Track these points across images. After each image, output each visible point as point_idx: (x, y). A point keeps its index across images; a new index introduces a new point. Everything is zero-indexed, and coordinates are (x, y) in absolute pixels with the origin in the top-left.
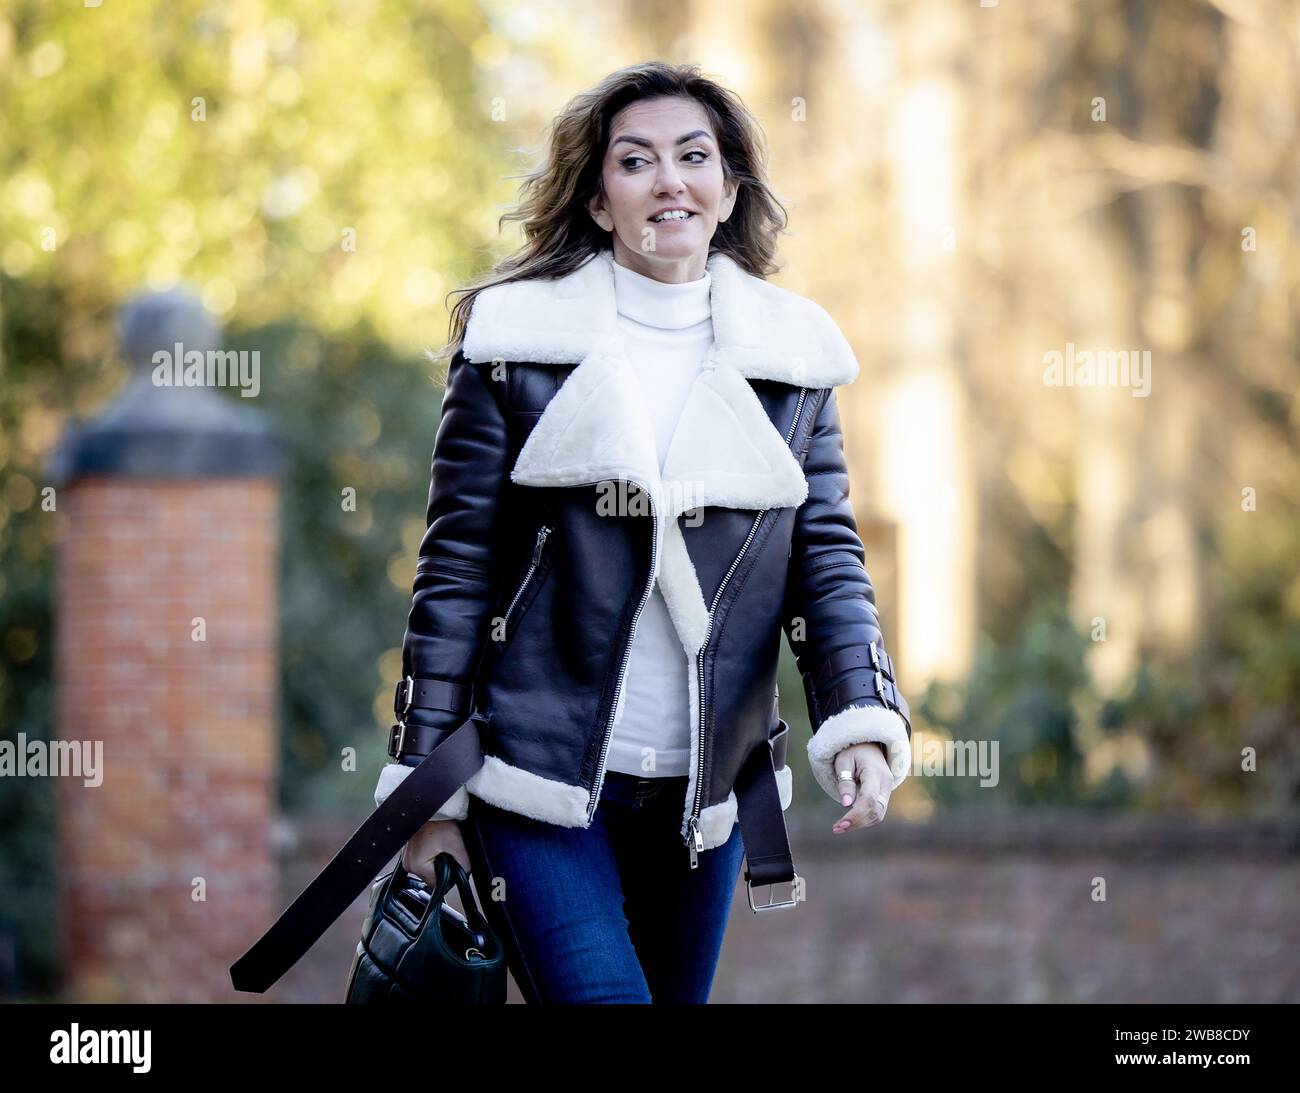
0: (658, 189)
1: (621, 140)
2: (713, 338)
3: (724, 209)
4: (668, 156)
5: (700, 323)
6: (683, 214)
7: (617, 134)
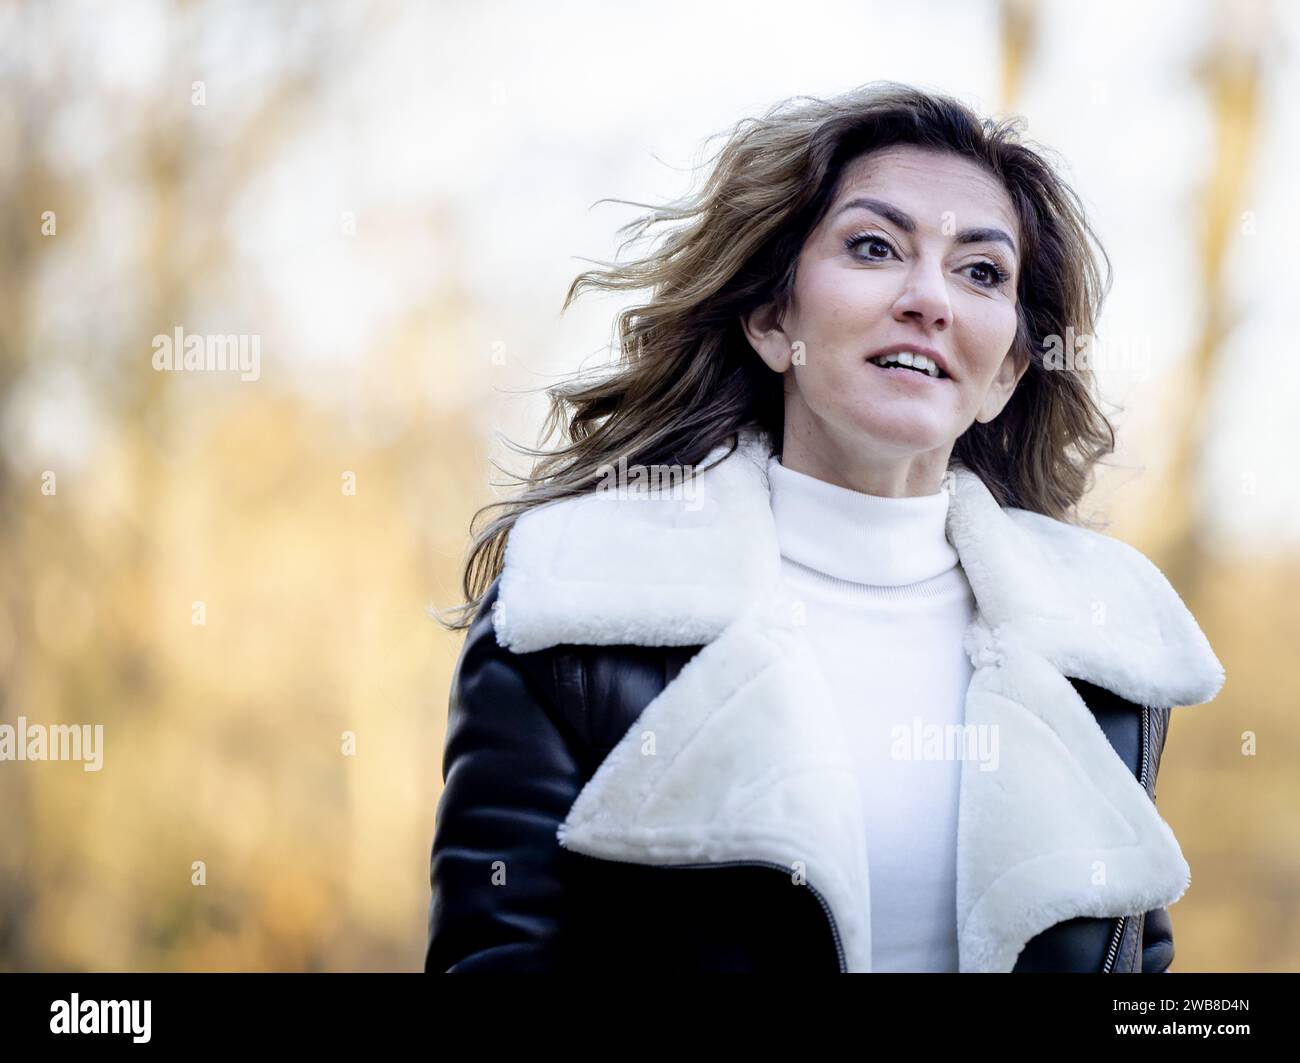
0: (906, 303)
1: (857, 204)
2: (972, 604)
3: (990, 399)
4: (934, 255)
5: (940, 575)
6: (931, 367)
7: (853, 189)
